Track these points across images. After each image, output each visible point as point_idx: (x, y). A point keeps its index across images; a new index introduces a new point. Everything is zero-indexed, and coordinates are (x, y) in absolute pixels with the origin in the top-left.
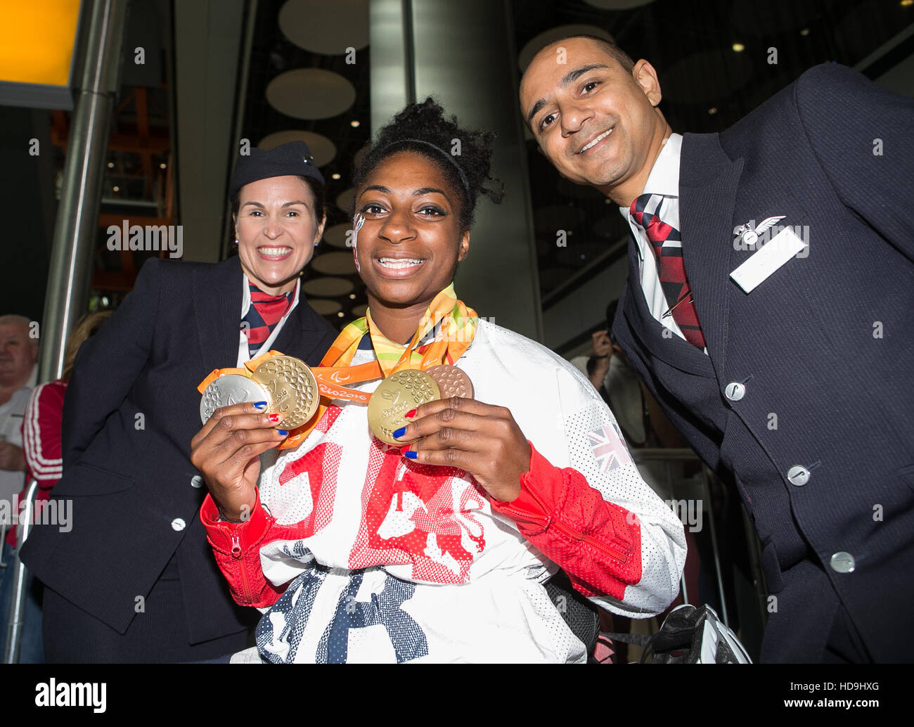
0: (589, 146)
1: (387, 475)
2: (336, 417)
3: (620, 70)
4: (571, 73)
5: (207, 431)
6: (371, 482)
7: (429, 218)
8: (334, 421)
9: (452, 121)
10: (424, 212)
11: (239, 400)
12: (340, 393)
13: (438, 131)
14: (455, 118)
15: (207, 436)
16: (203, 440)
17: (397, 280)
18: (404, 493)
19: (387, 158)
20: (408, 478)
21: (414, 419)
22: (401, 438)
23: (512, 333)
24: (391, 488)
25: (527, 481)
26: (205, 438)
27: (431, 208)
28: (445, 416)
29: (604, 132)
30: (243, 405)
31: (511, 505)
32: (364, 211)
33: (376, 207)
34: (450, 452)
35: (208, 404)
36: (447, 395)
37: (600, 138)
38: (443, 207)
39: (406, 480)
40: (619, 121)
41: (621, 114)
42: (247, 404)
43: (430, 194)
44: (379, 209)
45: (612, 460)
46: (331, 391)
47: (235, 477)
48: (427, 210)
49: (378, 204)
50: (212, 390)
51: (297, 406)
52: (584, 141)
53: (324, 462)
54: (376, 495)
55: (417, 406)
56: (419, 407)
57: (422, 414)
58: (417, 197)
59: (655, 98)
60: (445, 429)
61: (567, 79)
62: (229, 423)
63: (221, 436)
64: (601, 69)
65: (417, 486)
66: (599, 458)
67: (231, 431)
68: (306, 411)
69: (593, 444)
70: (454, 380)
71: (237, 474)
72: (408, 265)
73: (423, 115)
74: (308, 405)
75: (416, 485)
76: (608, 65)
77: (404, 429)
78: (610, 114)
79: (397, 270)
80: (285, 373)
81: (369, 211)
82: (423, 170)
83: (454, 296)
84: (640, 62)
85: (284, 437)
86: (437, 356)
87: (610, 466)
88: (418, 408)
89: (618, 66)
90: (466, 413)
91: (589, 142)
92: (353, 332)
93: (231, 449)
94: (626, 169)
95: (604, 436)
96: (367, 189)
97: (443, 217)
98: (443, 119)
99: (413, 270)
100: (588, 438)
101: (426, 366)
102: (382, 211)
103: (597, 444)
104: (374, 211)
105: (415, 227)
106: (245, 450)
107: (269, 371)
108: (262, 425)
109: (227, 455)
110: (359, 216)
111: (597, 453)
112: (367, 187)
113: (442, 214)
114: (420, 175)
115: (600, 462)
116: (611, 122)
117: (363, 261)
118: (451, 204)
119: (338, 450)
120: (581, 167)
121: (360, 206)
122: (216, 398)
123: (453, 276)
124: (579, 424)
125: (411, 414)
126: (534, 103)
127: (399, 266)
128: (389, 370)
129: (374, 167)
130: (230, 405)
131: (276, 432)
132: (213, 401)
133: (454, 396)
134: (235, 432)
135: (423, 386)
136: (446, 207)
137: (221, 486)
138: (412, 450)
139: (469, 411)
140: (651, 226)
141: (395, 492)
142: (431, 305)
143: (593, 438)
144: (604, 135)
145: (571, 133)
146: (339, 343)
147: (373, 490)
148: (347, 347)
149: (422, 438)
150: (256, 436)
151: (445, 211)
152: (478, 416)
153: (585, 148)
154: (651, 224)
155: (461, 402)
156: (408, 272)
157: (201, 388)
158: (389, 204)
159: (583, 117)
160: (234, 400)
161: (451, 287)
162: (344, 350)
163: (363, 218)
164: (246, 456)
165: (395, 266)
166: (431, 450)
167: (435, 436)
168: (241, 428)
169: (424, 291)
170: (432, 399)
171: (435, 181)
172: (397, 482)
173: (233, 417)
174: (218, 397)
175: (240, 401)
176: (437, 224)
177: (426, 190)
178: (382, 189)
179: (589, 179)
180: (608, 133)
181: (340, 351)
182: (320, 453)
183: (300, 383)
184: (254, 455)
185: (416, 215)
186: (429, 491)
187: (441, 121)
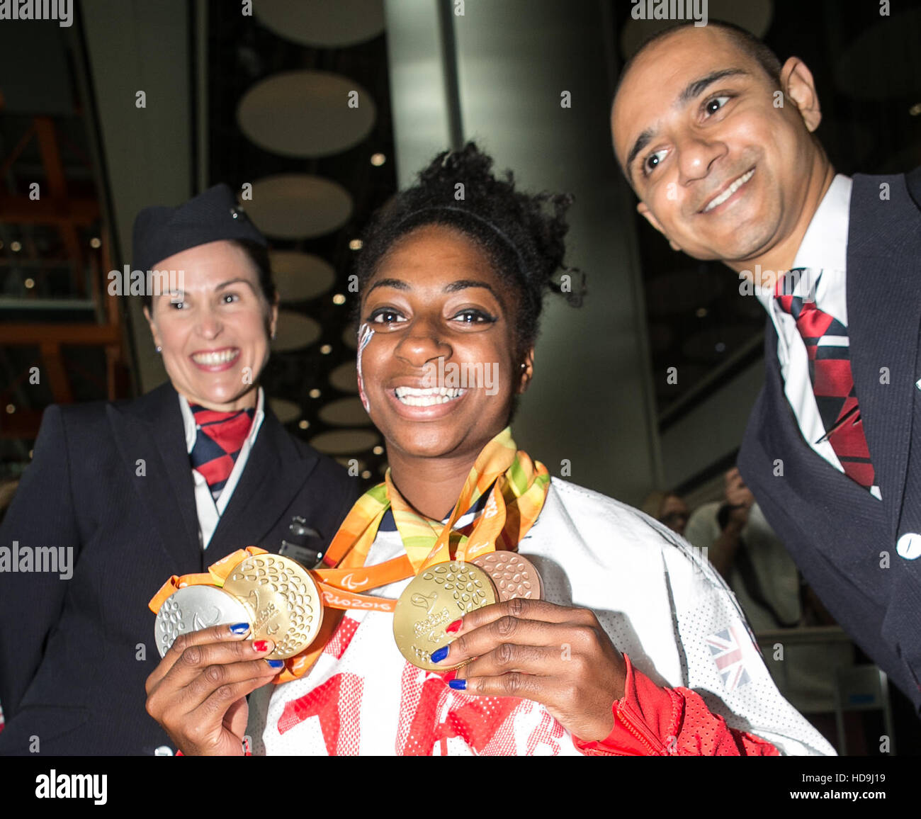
0: (719, 200)
1: (426, 715)
2: (352, 634)
3: (762, 77)
4: (693, 85)
5: (165, 668)
6: (405, 728)
7: (468, 327)
8: (349, 640)
9: (505, 179)
10: (461, 318)
11: (209, 622)
12: (352, 602)
13: (484, 193)
14: (510, 174)
15: (166, 676)
16: (161, 681)
17: (423, 422)
18: (449, 740)
19: (403, 237)
20: (454, 719)
21: (460, 633)
22: (442, 662)
23: (599, 496)
24: (432, 734)
25: (621, 712)
26: (164, 678)
27: (471, 312)
28: (501, 628)
29: (740, 177)
30: (215, 629)
31: (599, 746)
32: (371, 320)
33: (390, 314)
34: (511, 677)
35: (165, 628)
36: (505, 596)
37: (734, 187)
38: (489, 309)
39: (451, 721)
40: (762, 157)
41: (766, 146)
42: (221, 627)
43: (470, 289)
44: (395, 317)
45: (741, 672)
46: (340, 600)
47: (210, 730)
48: (466, 315)
49: (392, 308)
50: (170, 608)
51: (292, 625)
52: (711, 193)
53: (341, 701)
54: (413, 745)
55: (463, 614)
56: (466, 615)
57: (469, 626)
58: (450, 294)
59: (813, 119)
60: (503, 646)
61: (685, 96)
62: (195, 657)
63: (185, 675)
64: (735, 76)
65: (468, 729)
66: (724, 671)
67: (200, 668)
68: (305, 631)
69: (714, 651)
70: (514, 573)
71: (212, 726)
72: (439, 401)
73: (462, 171)
74: (306, 622)
75: (464, 728)
76: (746, 69)
77: (445, 649)
78: (750, 146)
79: (423, 409)
80: (270, 579)
81: (380, 319)
82: (459, 254)
83: (511, 446)
84: (791, 62)
85: (278, 670)
86: (487, 539)
87: (738, 681)
88: (463, 617)
89: (759, 71)
90: (532, 621)
91: (718, 194)
92: (369, 506)
93: (201, 691)
94: (772, 233)
95: (729, 640)
96: (375, 286)
97: (491, 324)
98: (492, 177)
99: (447, 407)
100: (708, 644)
101: (473, 554)
102: (400, 319)
103: (720, 651)
104: (385, 319)
105: (448, 340)
106: (222, 692)
107: (246, 578)
108: (244, 658)
109: (196, 701)
110: (366, 328)
111: (720, 664)
112: (375, 282)
113: (488, 319)
114: (453, 260)
115: (724, 677)
116: (753, 159)
117: (372, 393)
118: (502, 304)
119: (357, 683)
120: (705, 232)
121: (366, 313)
122: (177, 620)
123: (509, 414)
124: (695, 625)
125: (453, 627)
126: (634, 138)
127: (425, 402)
128: (419, 562)
129: (384, 252)
130: (197, 629)
131: (265, 665)
132: (171, 622)
133: (514, 596)
134: (206, 669)
135: (470, 584)
136: (494, 309)
137: (192, 743)
138: (459, 678)
139: (536, 618)
140: (802, 316)
141: (436, 740)
142: (477, 461)
143: (713, 643)
144: (739, 182)
145: (692, 180)
146: (350, 525)
147: (409, 738)
148: (363, 529)
149: (472, 661)
150: (236, 674)
151: (493, 315)
152: (550, 623)
153: (712, 205)
154: (805, 313)
155: (524, 605)
156: (439, 410)
157: (153, 605)
158: (408, 308)
159: (711, 156)
160: (201, 623)
161: (506, 432)
162: (358, 534)
163: (371, 331)
164: (224, 701)
165: (418, 402)
166: (486, 677)
167: (489, 656)
168: (214, 663)
169: (464, 438)
170: (483, 602)
171: (477, 269)
172: (439, 724)
173: (201, 648)
174: (179, 617)
175: (211, 622)
176: (481, 335)
177: (463, 284)
178: (396, 283)
179: (717, 251)
180: (745, 178)
181: (353, 536)
182: (333, 689)
183: (293, 592)
184: (237, 699)
185: (449, 324)
186: (484, 736)
187: (489, 179)
